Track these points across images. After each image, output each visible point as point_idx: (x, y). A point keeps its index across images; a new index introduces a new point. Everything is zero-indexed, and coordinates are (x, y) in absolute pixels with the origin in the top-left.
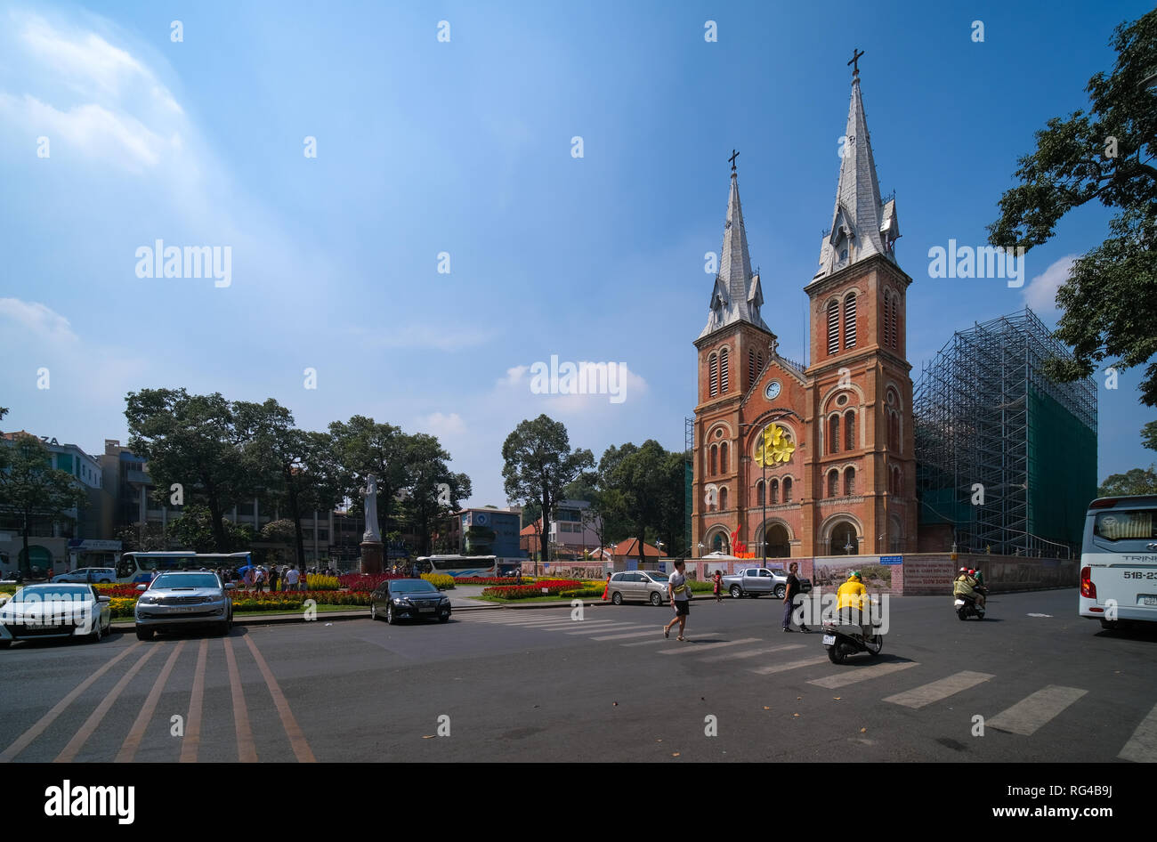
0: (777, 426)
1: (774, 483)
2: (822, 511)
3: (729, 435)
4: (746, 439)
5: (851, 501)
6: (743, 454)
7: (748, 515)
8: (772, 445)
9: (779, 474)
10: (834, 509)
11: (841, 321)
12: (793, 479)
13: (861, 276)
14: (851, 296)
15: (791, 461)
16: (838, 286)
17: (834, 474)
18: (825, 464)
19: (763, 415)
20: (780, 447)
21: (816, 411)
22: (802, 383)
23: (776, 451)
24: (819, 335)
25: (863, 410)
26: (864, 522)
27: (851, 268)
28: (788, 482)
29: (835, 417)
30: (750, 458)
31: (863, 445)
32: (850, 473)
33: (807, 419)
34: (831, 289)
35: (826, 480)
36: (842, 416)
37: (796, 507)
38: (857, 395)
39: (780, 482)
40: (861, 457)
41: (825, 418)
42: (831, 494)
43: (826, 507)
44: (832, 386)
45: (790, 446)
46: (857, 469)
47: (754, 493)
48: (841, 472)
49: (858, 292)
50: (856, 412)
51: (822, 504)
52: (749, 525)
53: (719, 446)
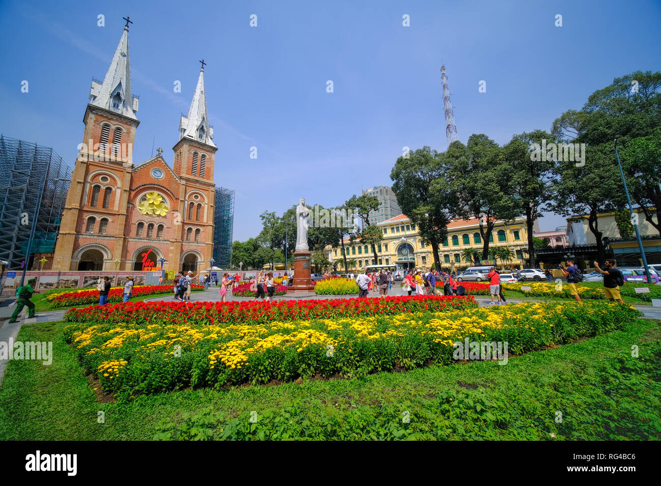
0: (159, 195)
1: (151, 226)
2: (184, 247)
3: (116, 184)
4: (133, 193)
5: (198, 244)
6: (130, 202)
7: (128, 241)
8: (153, 203)
9: (157, 222)
10: (189, 247)
11: (199, 163)
12: (165, 227)
13: (209, 151)
14: (204, 156)
15: (165, 217)
16: (199, 148)
17: (190, 229)
18: (186, 224)
19: (149, 184)
20: (159, 206)
21: (185, 197)
22: (177, 179)
23: (155, 208)
24: (188, 162)
25: (206, 206)
26: (204, 254)
27: (205, 145)
28: (161, 227)
29: (192, 204)
30: (134, 206)
31: (205, 220)
32: (198, 231)
33: (181, 199)
34: (196, 147)
35: (186, 232)
36: (196, 204)
37: (167, 242)
38: (204, 199)
39: (156, 226)
40: (204, 226)
41: (188, 202)
42: (187, 239)
43: (185, 245)
44: (193, 189)
45: (165, 208)
46: (201, 230)
47: (134, 229)
48: (194, 229)
49: (207, 157)
50: (203, 205)
51: (184, 244)
52: (128, 248)
53: (103, 188)
